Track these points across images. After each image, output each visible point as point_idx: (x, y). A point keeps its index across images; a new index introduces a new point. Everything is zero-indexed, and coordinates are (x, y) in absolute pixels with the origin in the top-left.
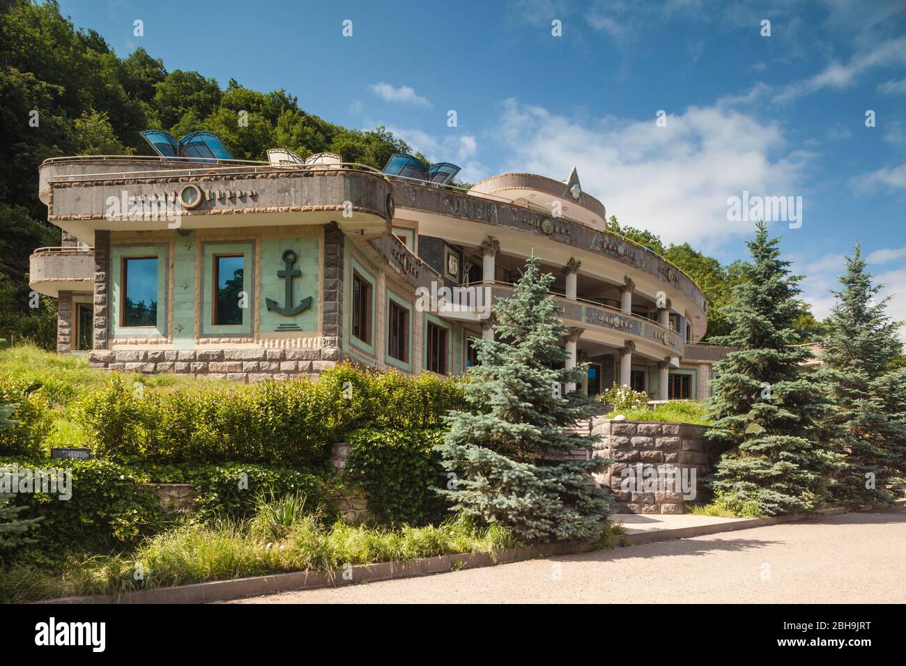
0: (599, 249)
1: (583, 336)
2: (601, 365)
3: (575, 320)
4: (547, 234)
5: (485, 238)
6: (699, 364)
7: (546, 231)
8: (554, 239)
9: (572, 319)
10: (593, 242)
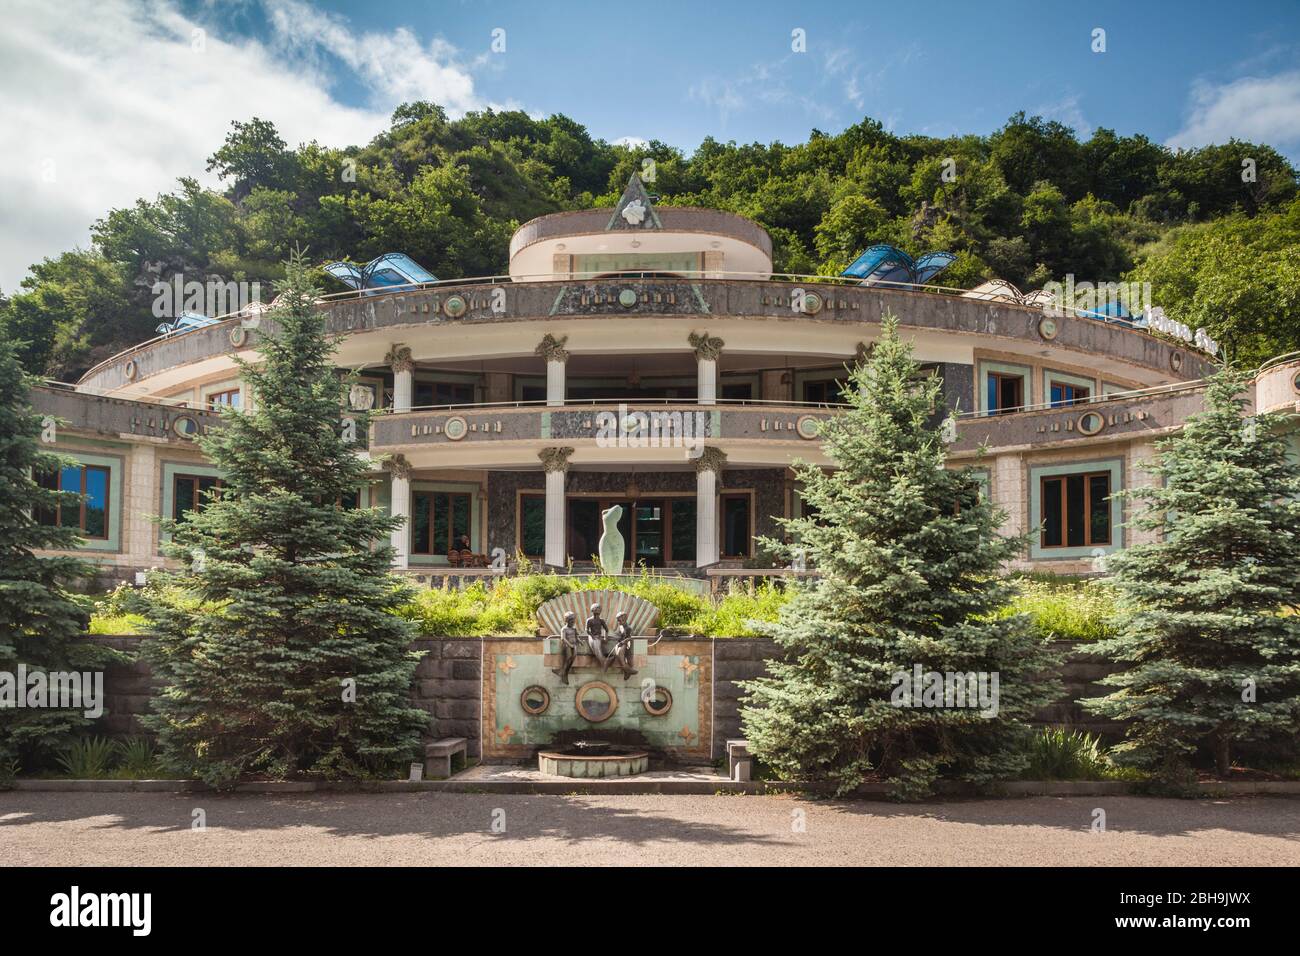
0: (571, 310)
1: (571, 459)
2: (752, 491)
3: (523, 438)
4: (456, 318)
5: (388, 349)
6: (994, 458)
7: (451, 315)
8: (471, 321)
9: (519, 438)
10: (557, 303)
